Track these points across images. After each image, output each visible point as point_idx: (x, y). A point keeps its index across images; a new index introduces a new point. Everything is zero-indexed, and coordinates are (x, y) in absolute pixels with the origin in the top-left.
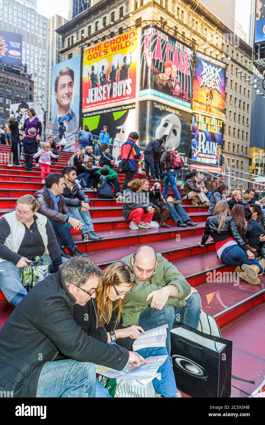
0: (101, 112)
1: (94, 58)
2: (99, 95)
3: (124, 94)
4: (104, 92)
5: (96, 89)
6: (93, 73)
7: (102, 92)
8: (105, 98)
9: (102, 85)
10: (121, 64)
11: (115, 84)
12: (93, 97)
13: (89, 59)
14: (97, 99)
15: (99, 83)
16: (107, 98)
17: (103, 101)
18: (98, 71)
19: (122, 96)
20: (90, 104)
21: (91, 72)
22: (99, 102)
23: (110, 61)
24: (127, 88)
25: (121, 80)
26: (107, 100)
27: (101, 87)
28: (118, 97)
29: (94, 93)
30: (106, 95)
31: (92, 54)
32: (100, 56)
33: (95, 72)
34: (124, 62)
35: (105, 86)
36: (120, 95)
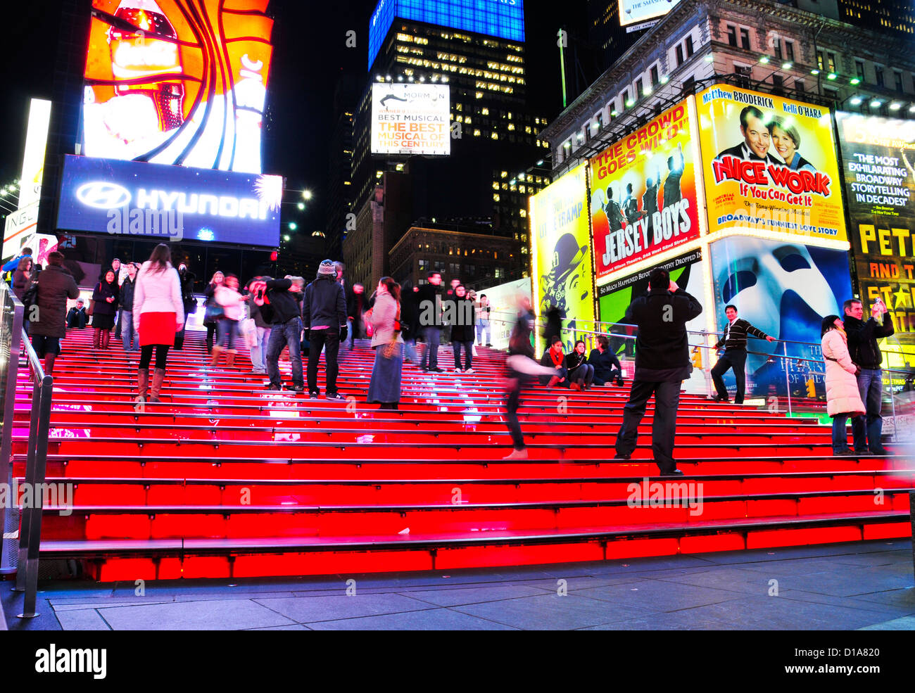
0: (633, 280)
1: (611, 172)
2: (626, 244)
3: (677, 233)
4: (637, 236)
5: (619, 233)
6: (611, 203)
7: (632, 237)
8: (638, 249)
9: (631, 222)
10: (665, 174)
11: (656, 215)
12: (616, 250)
13: (601, 178)
14: (624, 252)
15: (625, 220)
16: (643, 247)
17: (635, 255)
18: (620, 197)
19: (673, 239)
20: (611, 265)
21: (607, 201)
22: (629, 258)
23: (641, 170)
24: (681, 220)
25: (667, 205)
26: (644, 252)
27: (629, 227)
28: (664, 242)
29: (615, 242)
30: (641, 242)
31: (606, 165)
32: (620, 167)
33: (615, 199)
34: (670, 168)
35: (636, 224)
36: (668, 237)
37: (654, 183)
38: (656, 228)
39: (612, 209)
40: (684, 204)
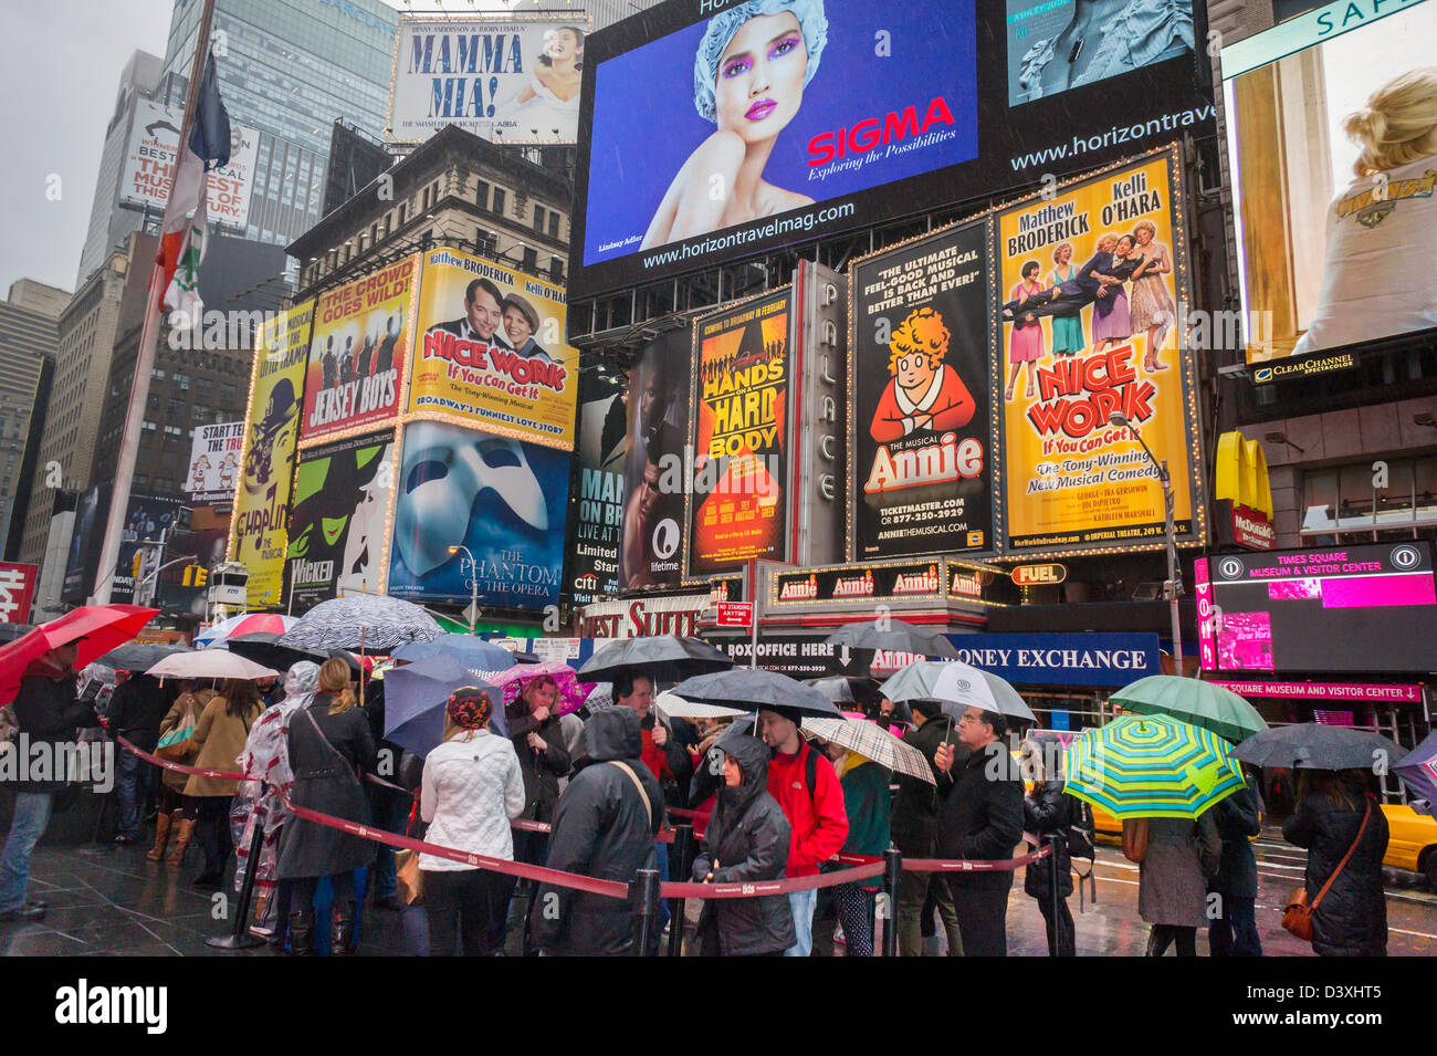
0: (334, 449)
1: (336, 318)
2: (335, 408)
3: (381, 406)
4: (346, 400)
5: (331, 391)
6: (329, 353)
7: (341, 398)
8: (345, 415)
9: (343, 383)
10: (383, 334)
11: (367, 379)
12: (324, 411)
13: (325, 322)
14: (332, 416)
15: (338, 379)
16: (349, 414)
17: (342, 422)
18: (339, 350)
19: (378, 411)
20: (318, 428)
21: (325, 352)
22: (334, 423)
23: (363, 326)
24: (387, 392)
25: (378, 372)
26: (349, 419)
27: (341, 387)
28: (369, 413)
29: (325, 402)
30: (348, 409)
31: (332, 307)
32: (346, 314)
33: (334, 351)
34: (389, 329)
35: (348, 386)
36: (372, 408)
37: (372, 342)
38: (365, 395)
39: (329, 360)
40: (392, 374)
